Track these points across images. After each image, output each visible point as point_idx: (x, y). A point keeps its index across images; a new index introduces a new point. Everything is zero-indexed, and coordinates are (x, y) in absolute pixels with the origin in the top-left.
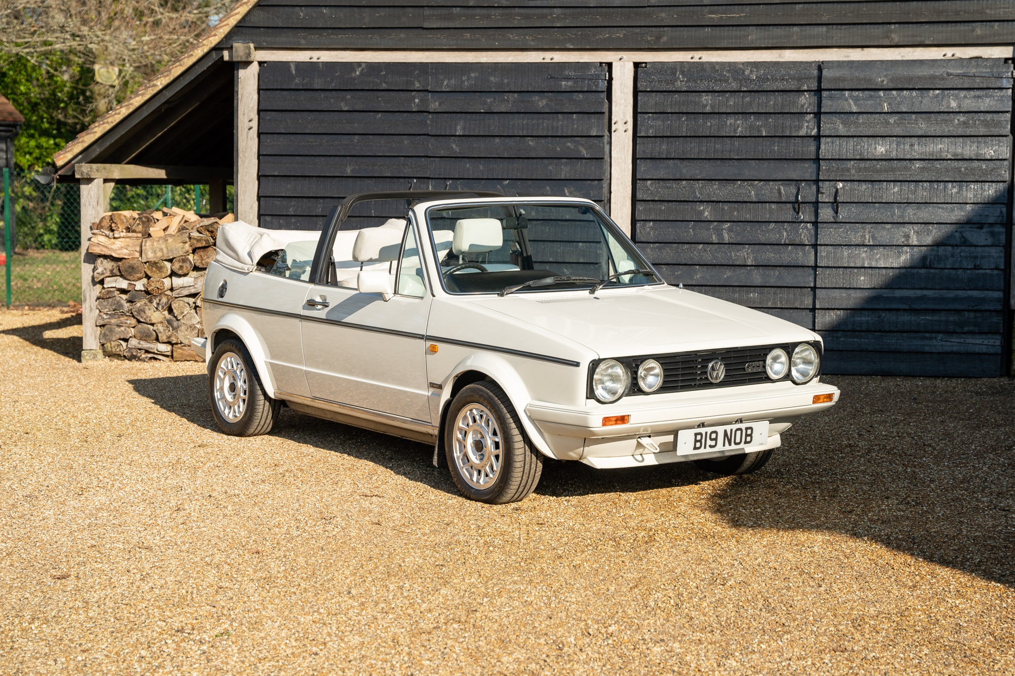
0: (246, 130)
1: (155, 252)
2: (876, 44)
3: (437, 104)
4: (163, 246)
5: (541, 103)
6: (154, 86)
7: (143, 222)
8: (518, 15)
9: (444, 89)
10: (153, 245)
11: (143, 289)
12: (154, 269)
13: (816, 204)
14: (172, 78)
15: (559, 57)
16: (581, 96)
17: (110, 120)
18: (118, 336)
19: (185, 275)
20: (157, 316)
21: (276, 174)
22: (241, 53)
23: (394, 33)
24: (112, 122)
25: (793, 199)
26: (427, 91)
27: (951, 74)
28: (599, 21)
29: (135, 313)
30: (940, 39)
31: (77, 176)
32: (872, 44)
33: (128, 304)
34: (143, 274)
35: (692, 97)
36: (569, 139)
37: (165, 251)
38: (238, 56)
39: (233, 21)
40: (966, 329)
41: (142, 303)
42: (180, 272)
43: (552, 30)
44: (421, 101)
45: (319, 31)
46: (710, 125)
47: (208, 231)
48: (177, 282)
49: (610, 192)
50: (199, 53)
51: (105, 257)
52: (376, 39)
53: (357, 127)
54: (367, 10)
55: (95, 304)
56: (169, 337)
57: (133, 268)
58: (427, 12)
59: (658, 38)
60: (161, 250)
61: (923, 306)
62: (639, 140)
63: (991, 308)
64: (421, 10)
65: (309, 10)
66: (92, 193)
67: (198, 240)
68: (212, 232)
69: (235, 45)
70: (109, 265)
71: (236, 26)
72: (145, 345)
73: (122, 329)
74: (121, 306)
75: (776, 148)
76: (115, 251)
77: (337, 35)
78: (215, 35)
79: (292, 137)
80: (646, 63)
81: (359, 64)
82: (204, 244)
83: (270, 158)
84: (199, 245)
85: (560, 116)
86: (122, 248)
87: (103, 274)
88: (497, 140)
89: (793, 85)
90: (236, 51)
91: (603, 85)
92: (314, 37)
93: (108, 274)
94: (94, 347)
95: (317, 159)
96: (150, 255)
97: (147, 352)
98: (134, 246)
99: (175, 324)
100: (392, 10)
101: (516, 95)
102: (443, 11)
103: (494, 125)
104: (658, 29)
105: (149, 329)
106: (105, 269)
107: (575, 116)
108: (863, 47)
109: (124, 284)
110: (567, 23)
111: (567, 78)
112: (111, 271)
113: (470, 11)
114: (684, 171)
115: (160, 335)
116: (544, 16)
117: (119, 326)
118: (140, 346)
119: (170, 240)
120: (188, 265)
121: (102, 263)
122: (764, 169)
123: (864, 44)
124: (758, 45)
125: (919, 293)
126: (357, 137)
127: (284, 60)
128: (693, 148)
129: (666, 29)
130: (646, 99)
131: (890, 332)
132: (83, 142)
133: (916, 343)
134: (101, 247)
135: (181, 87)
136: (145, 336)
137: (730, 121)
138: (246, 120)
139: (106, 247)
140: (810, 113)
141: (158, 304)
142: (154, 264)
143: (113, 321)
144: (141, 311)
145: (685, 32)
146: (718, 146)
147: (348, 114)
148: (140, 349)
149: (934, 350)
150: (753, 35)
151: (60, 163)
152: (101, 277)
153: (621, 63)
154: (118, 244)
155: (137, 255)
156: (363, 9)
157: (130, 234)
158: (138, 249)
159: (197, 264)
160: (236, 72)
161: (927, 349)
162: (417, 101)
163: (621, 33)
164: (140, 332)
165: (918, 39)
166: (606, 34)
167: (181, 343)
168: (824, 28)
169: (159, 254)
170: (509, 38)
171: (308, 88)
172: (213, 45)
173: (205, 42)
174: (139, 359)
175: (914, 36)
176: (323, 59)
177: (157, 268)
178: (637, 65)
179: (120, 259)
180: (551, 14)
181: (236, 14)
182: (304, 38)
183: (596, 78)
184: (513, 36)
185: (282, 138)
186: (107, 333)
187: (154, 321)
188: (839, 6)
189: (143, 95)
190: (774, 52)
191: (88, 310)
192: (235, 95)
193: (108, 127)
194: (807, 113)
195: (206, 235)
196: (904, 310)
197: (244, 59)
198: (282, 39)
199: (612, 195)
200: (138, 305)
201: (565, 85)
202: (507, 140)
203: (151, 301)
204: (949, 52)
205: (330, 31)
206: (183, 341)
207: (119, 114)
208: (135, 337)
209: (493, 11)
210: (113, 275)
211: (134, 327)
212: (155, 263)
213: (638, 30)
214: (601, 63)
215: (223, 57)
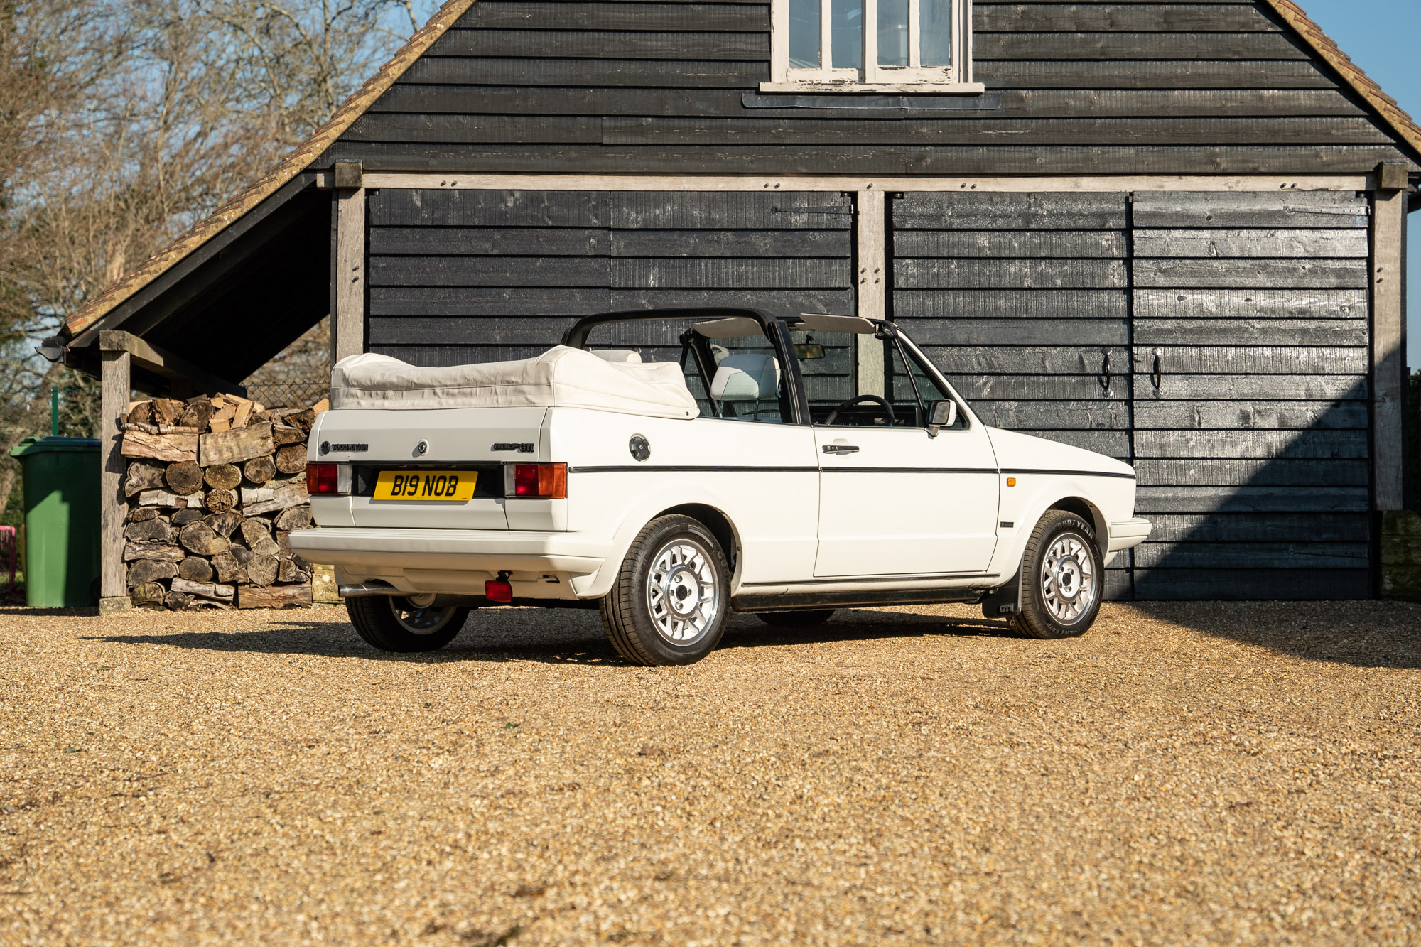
0: (349, 282)
1: (220, 452)
2: (1198, 170)
3: (622, 244)
4: (233, 444)
5: (763, 244)
6: (219, 220)
7: (200, 412)
8: (732, 128)
9: (631, 226)
10: (216, 442)
11: (199, 505)
12: (219, 476)
13: (1130, 376)
14: (245, 211)
15: (788, 184)
16: (816, 234)
17: (152, 268)
18: (156, 576)
19: (261, 485)
20: (217, 545)
21: (394, 341)
22: (347, 176)
23: (561, 151)
24: (155, 272)
25: (1099, 370)
26: (609, 229)
27: (1293, 210)
28: (841, 137)
29: (184, 542)
30: (1277, 164)
31: (103, 348)
32: (1193, 170)
33: (173, 529)
34: (200, 485)
35: (963, 237)
36: (802, 293)
37: (236, 450)
38: (342, 180)
39: (334, 133)
40: (1324, 537)
41: (196, 526)
42: (257, 480)
43: (778, 148)
44: (599, 241)
45: (455, 147)
46: (988, 273)
47: (299, 421)
48: (248, 494)
49: (857, 364)
50: (285, 175)
51: (144, 461)
52: (537, 160)
53: (509, 277)
54: (523, 119)
55: (120, 529)
56: (234, 575)
57: (186, 477)
58: (607, 123)
59: (921, 158)
60: (230, 449)
61: (1270, 508)
62: (896, 294)
63: (1354, 509)
64: (598, 121)
65: (441, 118)
66: (119, 372)
67: (286, 435)
68: (305, 423)
69: (339, 165)
70: (147, 472)
71: (338, 140)
72: (196, 587)
73: (163, 564)
74: (163, 532)
75: (1077, 302)
76: (160, 451)
77: (480, 152)
78: (309, 152)
79: (416, 292)
80: (902, 193)
81: (511, 192)
82: (294, 439)
83: (384, 321)
84: (287, 441)
85: (790, 262)
86: (170, 447)
87: (138, 486)
88: (705, 294)
89: (1093, 223)
90: (341, 173)
91: (846, 220)
92: (449, 157)
93: (146, 485)
94: (118, 593)
95: (452, 322)
96: (213, 458)
97: (198, 597)
98: (189, 443)
99: (244, 555)
100: (557, 120)
101: (729, 233)
102: (630, 122)
103: (701, 273)
104: (919, 149)
105: (203, 564)
106: (142, 479)
107: (809, 262)
108: (1180, 174)
109: (170, 500)
110: (799, 138)
111: (798, 211)
112: (151, 482)
113: (665, 123)
114: (957, 335)
115: (220, 572)
116: (766, 130)
117: (157, 561)
118: (189, 589)
119: (243, 435)
120: (268, 469)
121: (137, 470)
122: (1061, 331)
123: (1183, 170)
124: (1049, 171)
125: (1264, 491)
126: (509, 291)
127: (404, 186)
128: (966, 303)
129: (928, 148)
130: (904, 239)
131: (1230, 542)
132: (111, 299)
133: (1262, 557)
134: (140, 447)
135: (255, 222)
136: (196, 576)
137: (1013, 268)
138: (349, 269)
139: (148, 447)
140: (1118, 259)
141: (220, 527)
142: (219, 469)
143: (151, 554)
144: (195, 537)
145: (953, 153)
146: (1001, 302)
147: (496, 261)
148: (188, 594)
149: (1285, 565)
150: (1043, 157)
151: (75, 329)
152: (136, 491)
153: (869, 192)
154: (164, 441)
155: (194, 457)
156: (517, 119)
157: (181, 429)
158: (195, 449)
159: (282, 469)
160: (334, 203)
161: (1276, 564)
162: (592, 241)
163: (869, 153)
164: (189, 569)
165: (1251, 165)
166: (850, 154)
167: (252, 582)
168: (1132, 150)
169: (227, 455)
170: (720, 159)
171: (440, 223)
172: (305, 165)
173: (293, 161)
174: (188, 608)
175: (1244, 161)
176: (459, 186)
177: (223, 474)
178: (889, 197)
179: (165, 464)
180: (776, 127)
181: (339, 123)
182: (434, 157)
183: (837, 211)
184: (724, 155)
185: (400, 293)
186: (140, 571)
187: (212, 552)
188: (1149, 121)
189: (201, 233)
190: (1068, 179)
191: (110, 540)
192: (333, 234)
193: (149, 278)
194: (1113, 259)
195: (296, 428)
196: (1247, 513)
197: (351, 184)
198: (403, 158)
199: (860, 368)
200: (191, 529)
201: (797, 220)
202: (719, 293)
203: (210, 523)
204: (1289, 181)
205: (470, 148)
206: (255, 580)
207: (166, 260)
208: (180, 576)
209: (696, 123)
210: (153, 487)
211: (179, 563)
212: (221, 468)
213: (892, 149)
214: (842, 193)
215: (315, 182)
